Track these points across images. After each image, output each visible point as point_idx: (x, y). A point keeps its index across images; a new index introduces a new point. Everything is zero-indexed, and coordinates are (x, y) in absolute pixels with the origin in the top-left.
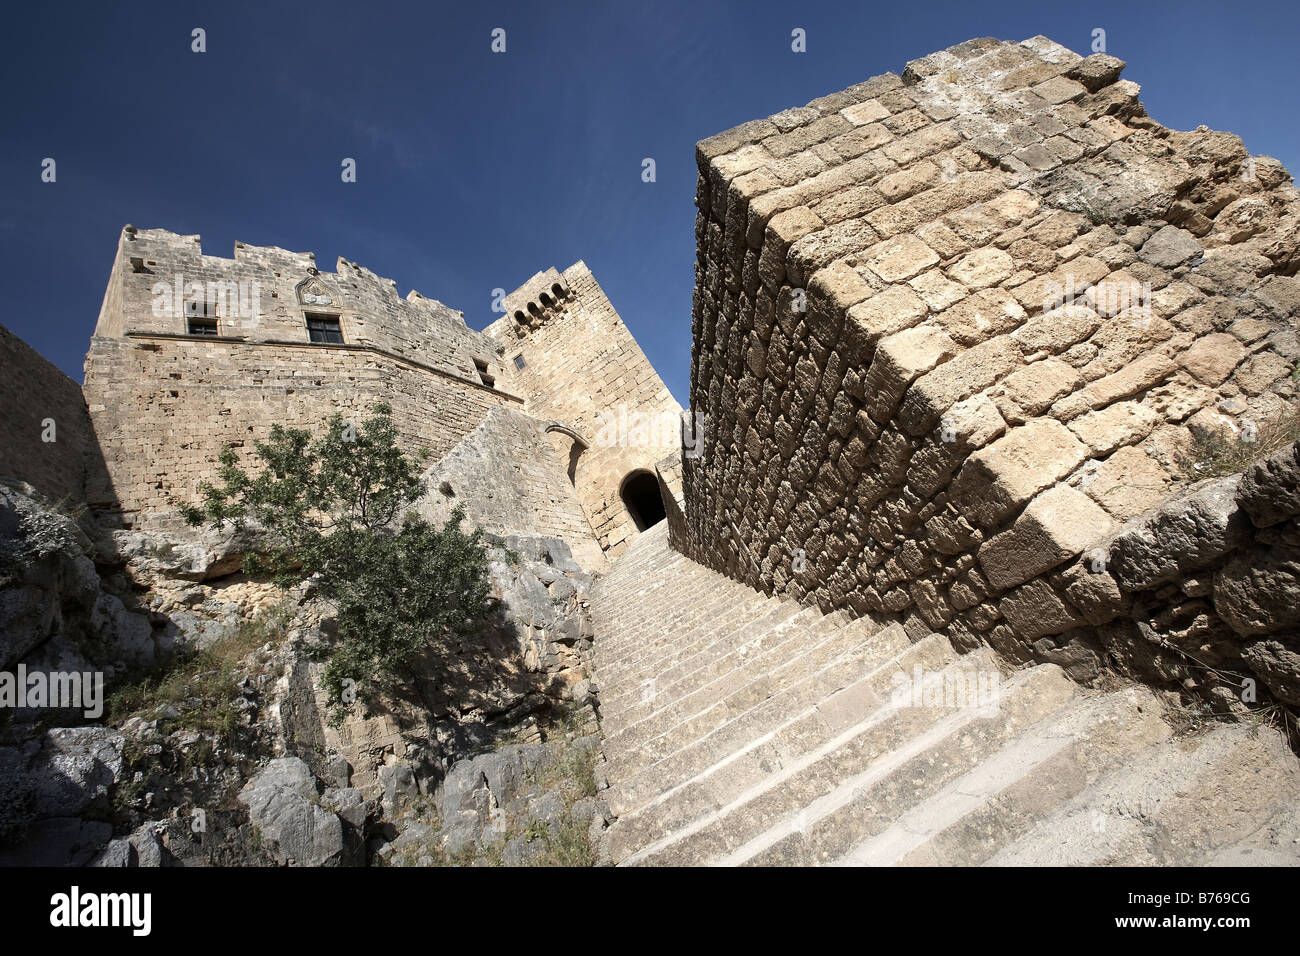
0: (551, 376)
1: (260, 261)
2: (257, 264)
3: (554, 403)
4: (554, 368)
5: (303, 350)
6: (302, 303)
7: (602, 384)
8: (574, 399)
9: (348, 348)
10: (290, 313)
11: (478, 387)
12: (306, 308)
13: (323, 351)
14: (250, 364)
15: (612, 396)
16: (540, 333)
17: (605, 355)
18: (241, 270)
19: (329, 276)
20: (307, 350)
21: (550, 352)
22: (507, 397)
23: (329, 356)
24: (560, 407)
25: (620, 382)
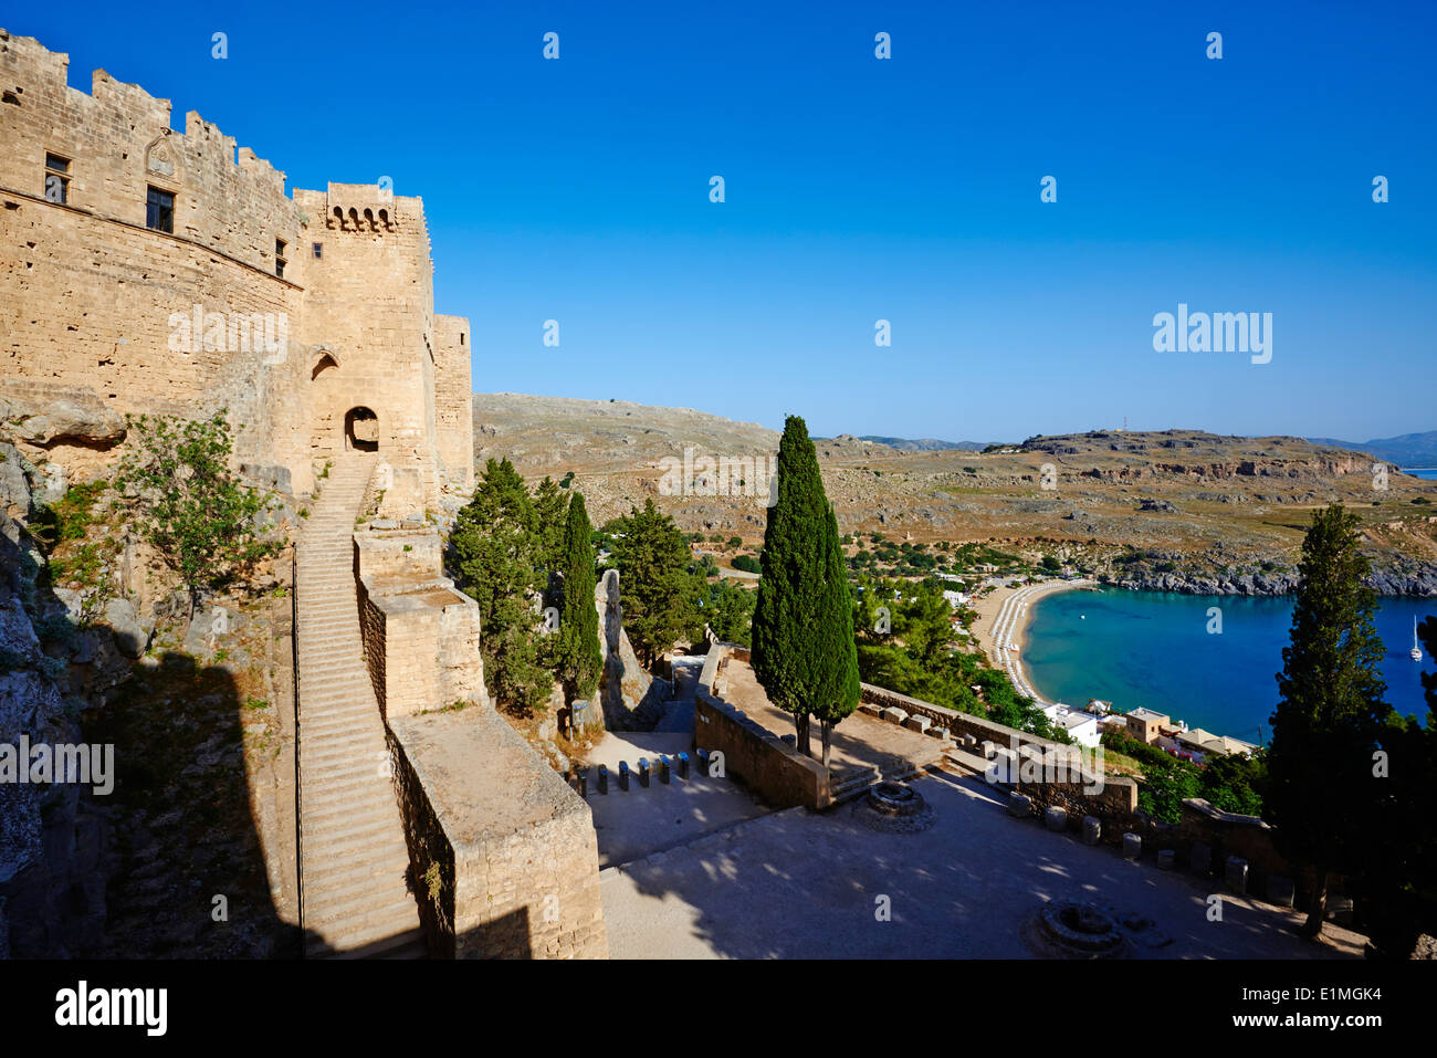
0: (339, 285)
1: (119, 106)
2: (116, 109)
3: (330, 311)
4: (345, 280)
5: (136, 232)
6: (148, 172)
7: (376, 324)
8: (347, 321)
9: (177, 239)
10: (135, 184)
11: (271, 277)
12: (150, 178)
13: (155, 237)
14: (92, 242)
15: (378, 340)
16: (347, 239)
17: (391, 302)
18: (100, 115)
19: (180, 137)
20: (142, 234)
21: (347, 263)
22: (290, 285)
23: (158, 245)
24: (333, 318)
25: (391, 334)
